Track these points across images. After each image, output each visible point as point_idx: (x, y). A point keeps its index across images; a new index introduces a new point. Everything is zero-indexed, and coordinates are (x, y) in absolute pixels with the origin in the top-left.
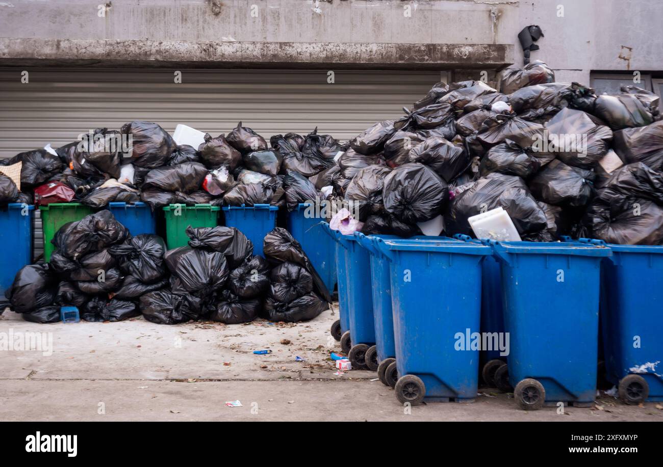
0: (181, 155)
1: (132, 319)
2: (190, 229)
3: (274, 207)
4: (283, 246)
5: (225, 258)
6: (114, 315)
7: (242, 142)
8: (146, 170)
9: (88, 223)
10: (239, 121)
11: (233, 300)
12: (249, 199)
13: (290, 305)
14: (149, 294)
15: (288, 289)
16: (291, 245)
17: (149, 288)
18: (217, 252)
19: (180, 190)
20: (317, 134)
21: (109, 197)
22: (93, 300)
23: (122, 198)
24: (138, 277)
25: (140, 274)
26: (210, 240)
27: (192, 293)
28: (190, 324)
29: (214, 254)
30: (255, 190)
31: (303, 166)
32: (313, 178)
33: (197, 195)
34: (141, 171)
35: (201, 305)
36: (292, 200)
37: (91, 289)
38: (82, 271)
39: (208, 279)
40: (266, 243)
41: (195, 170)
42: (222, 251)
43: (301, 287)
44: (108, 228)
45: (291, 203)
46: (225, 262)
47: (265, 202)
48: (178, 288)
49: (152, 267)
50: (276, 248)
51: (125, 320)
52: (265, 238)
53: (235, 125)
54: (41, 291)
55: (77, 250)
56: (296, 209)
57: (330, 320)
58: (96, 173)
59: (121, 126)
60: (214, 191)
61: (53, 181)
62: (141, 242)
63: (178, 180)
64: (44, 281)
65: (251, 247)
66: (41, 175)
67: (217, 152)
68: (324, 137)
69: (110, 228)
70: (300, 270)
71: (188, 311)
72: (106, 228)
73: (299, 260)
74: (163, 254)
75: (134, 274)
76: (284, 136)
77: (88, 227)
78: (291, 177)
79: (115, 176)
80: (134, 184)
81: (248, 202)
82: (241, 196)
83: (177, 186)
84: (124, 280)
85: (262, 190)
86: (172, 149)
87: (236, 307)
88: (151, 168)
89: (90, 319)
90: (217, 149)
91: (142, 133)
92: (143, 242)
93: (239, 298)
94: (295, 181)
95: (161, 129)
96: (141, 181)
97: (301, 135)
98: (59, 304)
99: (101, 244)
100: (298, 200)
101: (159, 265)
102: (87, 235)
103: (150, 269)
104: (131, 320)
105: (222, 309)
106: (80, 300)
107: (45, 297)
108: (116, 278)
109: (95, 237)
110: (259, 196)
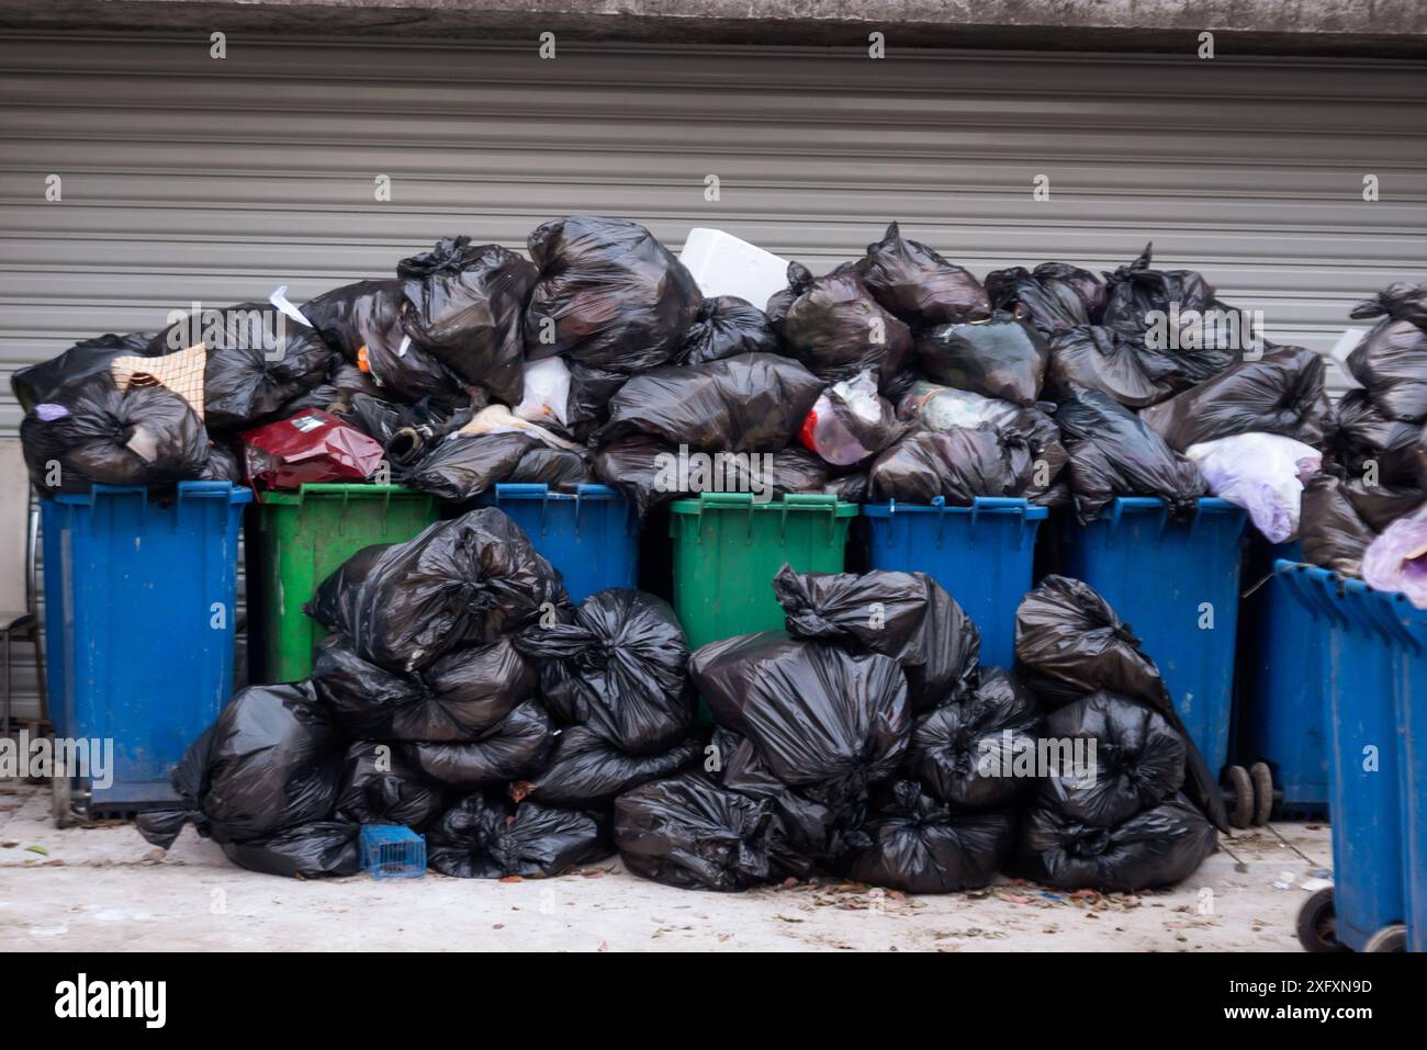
0: (721, 331)
1: (591, 869)
2: (787, 577)
3: (1037, 510)
4: (1091, 639)
5: (902, 676)
6: (536, 855)
7: (912, 289)
8: (611, 377)
9: (451, 550)
10: (892, 219)
11: (929, 817)
12: (955, 480)
13: (1118, 835)
14: (646, 789)
15: (1110, 782)
16: (1116, 635)
17: (645, 768)
18: (880, 656)
19: (729, 445)
20: (1152, 267)
21: (495, 464)
22: (465, 805)
23: (536, 468)
24: (605, 734)
25: (615, 724)
26: (852, 614)
27: (799, 790)
28: (788, 892)
29: (871, 660)
30: (974, 449)
31: (1117, 374)
32: (1155, 414)
33: (785, 463)
34: (595, 382)
35: (829, 830)
36: (1094, 488)
37: (458, 768)
38: (433, 709)
39: (859, 744)
40: (1026, 627)
41: (780, 380)
42: (891, 652)
43: (1152, 777)
44: (516, 568)
45: (1088, 494)
46: (904, 688)
47: (1009, 491)
48: (748, 771)
49: (650, 700)
50: (1063, 645)
51: (566, 873)
52: (1021, 611)
53: (878, 234)
54: (300, 772)
55: (419, 639)
56: (1107, 516)
57: (1241, 889)
58: (448, 384)
59: (528, 233)
60: (835, 454)
61: (305, 411)
62: (611, 618)
63: (720, 412)
64: (309, 738)
65: (975, 638)
66: (268, 391)
67: (840, 322)
68: (1178, 277)
69: (521, 570)
70: (1147, 719)
71: (781, 848)
72: (511, 567)
73: (1140, 687)
74: (684, 658)
75: (592, 723)
76: (1031, 272)
77: (454, 563)
78: (1087, 408)
79: (505, 396)
80: (569, 426)
81: (954, 491)
82: (929, 471)
83: (718, 432)
84: (559, 740)
85: (998, 452)
86: (693, 309)
87: (941, 839)
88: (631, 373)
89: (456, 868)
90: (842, 313)
91: (599, 255)
92: (617, 616)
93: (950, 808)
94: (1102, 422)
95: (656, 243)
96: (593, 415)
97: (1096, 269)
98: (352, 817)
99: (496, 620)
100: (1113, 487)
101: (675, 693)
102: (453, 591)
103: (644, 706)
104: (587, 875)
105: (895, 843)
106: (421, 804)
107: (314, 793)
108: (537, 732)
109: (481, 598)
110: (989, 470)
